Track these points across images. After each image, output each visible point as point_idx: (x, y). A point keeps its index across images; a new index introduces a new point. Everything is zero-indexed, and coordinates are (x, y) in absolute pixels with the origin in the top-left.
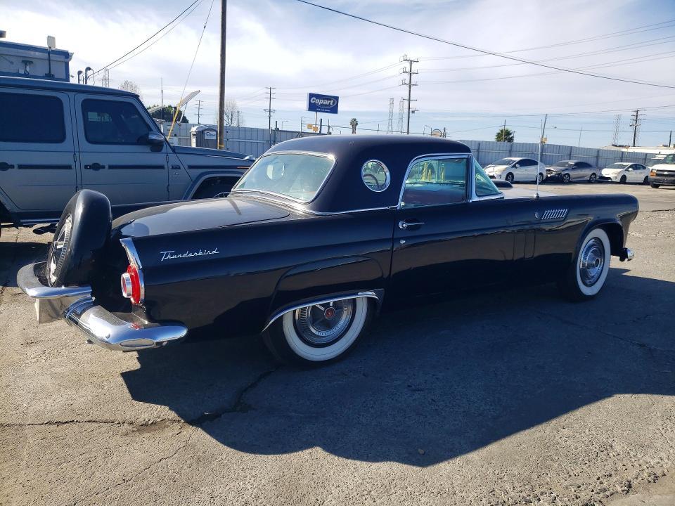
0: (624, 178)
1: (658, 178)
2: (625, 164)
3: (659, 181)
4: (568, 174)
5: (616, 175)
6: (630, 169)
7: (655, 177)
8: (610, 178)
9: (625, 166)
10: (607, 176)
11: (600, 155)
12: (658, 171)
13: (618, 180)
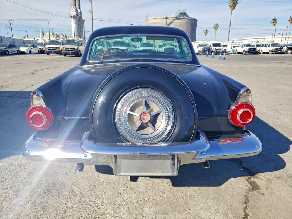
0: (30, 51)
1: (49, 51)
2: (29, 45)
3: (50, 52)
4: (7, 50)
5: (27, 50)
6: (32, 48)
7: (48, 51)
8: (25, 52)
9: (29, 46)
10: (23, 51)
11: (15, 41)
12: (48, 48)
13: (28, 52)
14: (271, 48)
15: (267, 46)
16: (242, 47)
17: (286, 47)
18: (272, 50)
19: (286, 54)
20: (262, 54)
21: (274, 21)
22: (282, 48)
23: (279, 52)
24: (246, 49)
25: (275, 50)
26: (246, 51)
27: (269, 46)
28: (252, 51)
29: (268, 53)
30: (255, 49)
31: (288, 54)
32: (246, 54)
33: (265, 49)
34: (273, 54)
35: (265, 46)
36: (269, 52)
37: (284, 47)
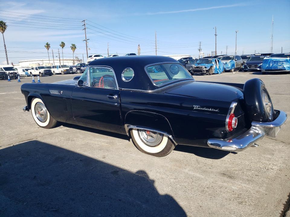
14: (62, 69)
15: (57, 68)
16: (37, 69)
17: (75, 68)
18: (63, 71)
19: (77, 73)
20: (55, 75)
21: (48, 46)
22: (72, 69)
23: (71, 72)
24: (42, 71)
25: (66, 71)
26: (42, 74)
27: (60, 67)
28: (48, 72)
29: (60, 74)
30: (50, 71)
31: (78, 73)
32: (43, 76)
33: (57, 71)
34: (65, 74)
35: (56, 68)
36: (61, 72)
37: (73, 68)
